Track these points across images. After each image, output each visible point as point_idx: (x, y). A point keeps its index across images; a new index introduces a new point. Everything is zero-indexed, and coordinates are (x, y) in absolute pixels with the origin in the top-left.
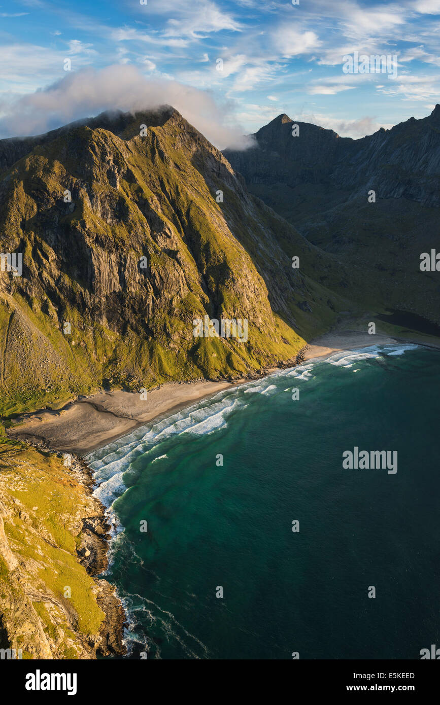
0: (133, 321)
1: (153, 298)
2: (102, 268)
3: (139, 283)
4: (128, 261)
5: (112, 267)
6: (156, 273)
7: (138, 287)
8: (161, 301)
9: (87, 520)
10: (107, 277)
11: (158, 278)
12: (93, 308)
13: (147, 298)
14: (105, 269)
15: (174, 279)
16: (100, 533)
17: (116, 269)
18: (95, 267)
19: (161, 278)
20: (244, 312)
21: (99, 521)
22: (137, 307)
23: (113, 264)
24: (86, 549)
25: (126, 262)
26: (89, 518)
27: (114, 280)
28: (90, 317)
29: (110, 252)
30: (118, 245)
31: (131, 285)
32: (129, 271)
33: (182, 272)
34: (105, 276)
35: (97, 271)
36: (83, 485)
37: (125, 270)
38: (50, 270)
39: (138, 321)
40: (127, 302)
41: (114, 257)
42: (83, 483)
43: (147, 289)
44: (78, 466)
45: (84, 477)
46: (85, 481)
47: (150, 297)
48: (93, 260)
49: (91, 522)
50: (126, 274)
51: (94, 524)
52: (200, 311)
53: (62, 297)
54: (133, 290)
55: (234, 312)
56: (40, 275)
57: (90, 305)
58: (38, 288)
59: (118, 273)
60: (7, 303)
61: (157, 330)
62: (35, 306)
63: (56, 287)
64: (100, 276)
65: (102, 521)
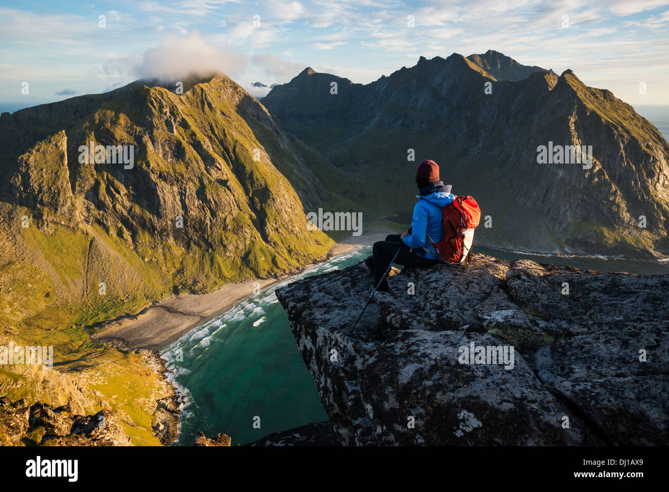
0: (195, 238)
1: (210, 218)
2: (166, 198)
3: (198, 207)
4: (188, 191)
5: (174, 197)
6: (211, 198)
7: (198, 210)
8: (217, 220)
9: (161, 401)
10: (171, 205)
11: (213, 202)
12: (161, 230)
13: (205, 218)
14: (169, 198)
15: (226, 202)
16: (171, 409)
17: (178, 198)
18: (161, 197)
19: (215, 202)
20: (284, 223)
21: (171, 400)
22: (197, 227)
23: (176, 194)
24: (160, 424)
25: (186, 192)
26: (162, 399)
27: (177, 207)
28: (159, 237)
29: (172, 185)
30: (178, 178)
31: (191, 209)
32: (189, 199)
33: (232, 196)
34: (169, 204)
35: (162, 200)
36: (157, 373)
37: (185, 198)
38: (123, 202)
39: (199, 238)
40: (189, 223)
41: (175, 189)
42: (158, 371)
43: (205, 212)
44: (153, 359)
45: (159, 367)
46: (159, 370)
47: (208, 218)
48: (159, 192)
49: (164, 401)
50: (187, 201)
51: (167, 403)
52: (249, 226)
53: (134, 223)
54: (194, 214)
55: (276, 224)
56: (114, 207)
57: (158, 228)
58: (113, 218)
59: (180, 201)
60: (87, 232)
61: (215, 243)
62: (111, 232)
63: (129, 216)
64: (165, 205)
65: (173, 400)
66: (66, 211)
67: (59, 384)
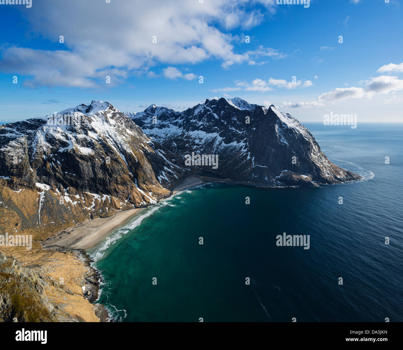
0: (101, 189)
1: (109, 178)
2: (85, 169)
3: (102, 173)
4: (96, 165)
5: (89, 168)
6: (109, 168)
7: (102, 174)
8: (112, 179)
9: (87, 278)
10: (87, 172)
11: (110, 170)
12: (82, 186)
13: (106, 178)
14: (86, 169)
15: (117, 170)
16: (94, 282)
17: (91, 168)
18: (81, 169)
19: (111, 170)
20: (147, 179)
21: (93, 277)
22: (102, 183)
23: (90, 166)
24: (88, 291)
25: (95, 165)
26: (88, 277)
27: (91, 173)
28: (81, 190)
29: (87, 162)
30: (91, 158)
31: (98, 174)
32: (97, 169)
33: (120, 166)
34: (86, 172)
35: (82, 170)
36: (84, 263)
37: (95, 168)
38: (60, 172)
39: (103, 188)
40: (97, 181)
41: (89, 164)
42: (84, 262)
43: (106, 175)
44: (81, 255)
45: (84, 259)
46: (85, 261)
47: (107, 178)
48: (80, 166)
49: (89, 278)
50: (96, 170)
51: (91, 279)
52: (130, 181)
53: (67, 183)
54: (100, 176)
55: (143, 179)
56: (55, 175)
57: (80, 185)
58: (55, 181)
59: (92, 170)
60: (39, 189)
61: (112, 191)
62: (54, 188)
63: (64, 179)
64: (84, 172)
65: (95, 277)
66: (27, 178)
67: (30, 276)
